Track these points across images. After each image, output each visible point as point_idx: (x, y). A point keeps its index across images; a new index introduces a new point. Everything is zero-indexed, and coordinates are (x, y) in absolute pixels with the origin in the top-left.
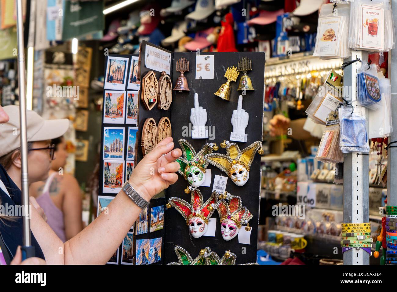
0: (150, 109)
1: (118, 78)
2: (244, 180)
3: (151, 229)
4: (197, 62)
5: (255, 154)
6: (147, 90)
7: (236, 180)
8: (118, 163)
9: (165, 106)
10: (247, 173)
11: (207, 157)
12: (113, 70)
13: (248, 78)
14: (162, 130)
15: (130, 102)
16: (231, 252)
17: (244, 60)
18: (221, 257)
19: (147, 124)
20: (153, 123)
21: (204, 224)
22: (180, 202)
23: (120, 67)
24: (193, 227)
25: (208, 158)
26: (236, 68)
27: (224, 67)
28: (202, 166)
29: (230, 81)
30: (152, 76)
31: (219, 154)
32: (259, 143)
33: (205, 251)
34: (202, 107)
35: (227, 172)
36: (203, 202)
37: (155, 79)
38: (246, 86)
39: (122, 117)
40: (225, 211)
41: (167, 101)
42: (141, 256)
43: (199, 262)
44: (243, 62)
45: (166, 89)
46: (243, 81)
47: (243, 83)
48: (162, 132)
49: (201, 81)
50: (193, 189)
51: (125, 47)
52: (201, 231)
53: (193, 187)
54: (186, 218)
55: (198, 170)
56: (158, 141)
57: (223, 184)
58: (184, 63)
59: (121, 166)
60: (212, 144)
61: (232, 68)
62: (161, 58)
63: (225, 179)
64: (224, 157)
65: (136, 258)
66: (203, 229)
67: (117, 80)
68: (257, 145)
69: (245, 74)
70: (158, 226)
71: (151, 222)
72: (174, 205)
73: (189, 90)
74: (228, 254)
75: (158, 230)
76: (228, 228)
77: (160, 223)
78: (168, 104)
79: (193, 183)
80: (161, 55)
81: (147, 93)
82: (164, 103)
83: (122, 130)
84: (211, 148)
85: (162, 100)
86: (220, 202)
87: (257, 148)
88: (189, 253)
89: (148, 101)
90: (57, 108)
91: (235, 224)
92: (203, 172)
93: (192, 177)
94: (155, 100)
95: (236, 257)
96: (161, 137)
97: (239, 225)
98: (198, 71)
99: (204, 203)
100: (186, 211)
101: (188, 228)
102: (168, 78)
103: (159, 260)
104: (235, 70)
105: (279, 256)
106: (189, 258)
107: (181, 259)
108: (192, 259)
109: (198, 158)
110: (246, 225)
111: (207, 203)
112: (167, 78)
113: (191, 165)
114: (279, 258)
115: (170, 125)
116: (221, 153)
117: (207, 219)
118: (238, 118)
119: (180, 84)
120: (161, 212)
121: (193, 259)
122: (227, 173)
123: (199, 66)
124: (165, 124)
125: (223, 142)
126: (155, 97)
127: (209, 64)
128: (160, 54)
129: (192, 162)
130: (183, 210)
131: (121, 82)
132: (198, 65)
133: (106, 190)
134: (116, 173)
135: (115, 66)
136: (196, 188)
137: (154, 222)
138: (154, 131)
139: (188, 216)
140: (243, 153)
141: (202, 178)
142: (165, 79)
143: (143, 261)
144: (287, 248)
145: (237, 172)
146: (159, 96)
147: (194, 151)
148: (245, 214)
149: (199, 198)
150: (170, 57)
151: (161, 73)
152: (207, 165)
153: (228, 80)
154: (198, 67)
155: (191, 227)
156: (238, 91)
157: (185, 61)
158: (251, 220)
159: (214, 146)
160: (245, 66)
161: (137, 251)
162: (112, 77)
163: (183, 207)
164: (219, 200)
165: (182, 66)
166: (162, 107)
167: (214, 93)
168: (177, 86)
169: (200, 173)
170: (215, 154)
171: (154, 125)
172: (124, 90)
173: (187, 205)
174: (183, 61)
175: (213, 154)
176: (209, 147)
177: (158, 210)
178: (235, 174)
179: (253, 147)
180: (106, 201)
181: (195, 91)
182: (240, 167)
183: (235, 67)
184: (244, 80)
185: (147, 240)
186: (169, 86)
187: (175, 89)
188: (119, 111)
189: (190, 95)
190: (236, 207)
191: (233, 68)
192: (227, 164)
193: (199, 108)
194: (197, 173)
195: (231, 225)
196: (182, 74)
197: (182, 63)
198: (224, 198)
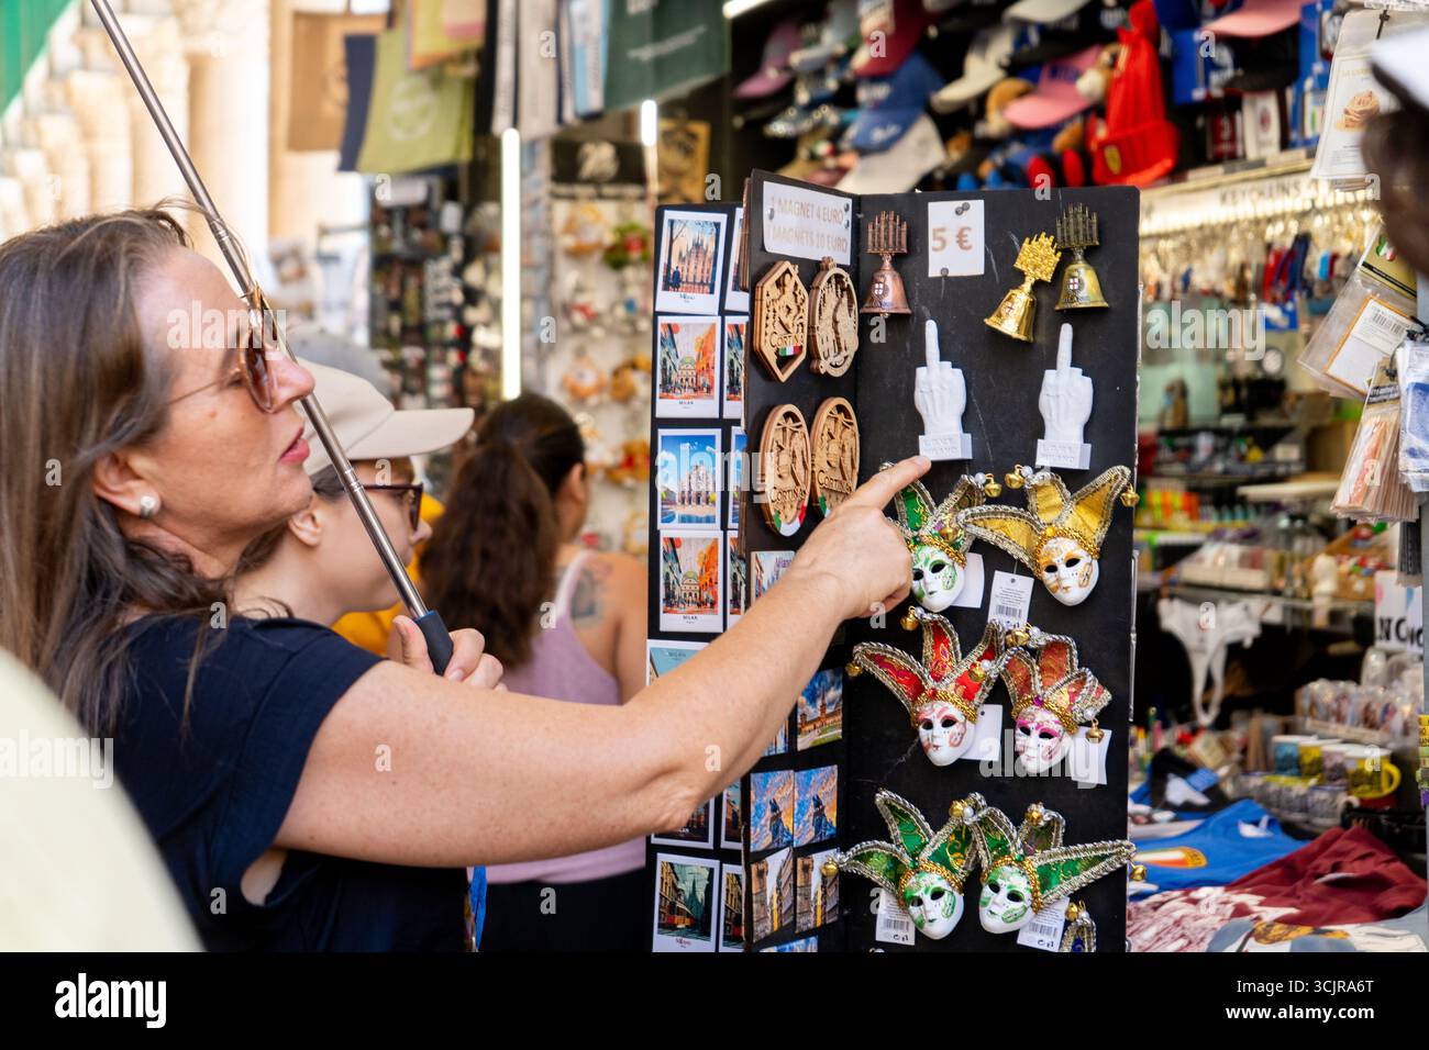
0: (783, 377)
1: (695, 277)
2: (1080, 586)
3: (799, 740)
4: (933, 224)
5: (1112, 505)
6: (771, 320)
7: (1057, 588)
8: (704, 540)
9: (834, 364)
10: (1090, 564)
11: (967, 518)
12: (680, 255)
13: (1086, 269)
14: (826, 437)
15: (734, 350)
16: (1046, 807)
17: (1075, 215)
18: (1017, 823)
19: (775, 423)
20: (795, 419)
21: (964, 724)
22: (889, 656)
23: (702, 241)
24: (930, 731)
25: (970, 520)
26: (1052, 238)
27: (1014, 238)
28: (952, 545)
29: (1033, 280)
30: (788, 276)
31: (1005, 507)
32: (1123, 473)
33: (964, 807)
34: (949, 364)
35: (1030, 561)
36: (960, 655)
37: (796, 285)
38: (1082, 294)
39: (712, 397)
40: (1026, 685)
41: (840, 348)
42: (769, 823)
43: (953, 838)
44: (1071, 221)
45: (836, 310)
46: (1071, 281)
47: (1071, 287)
48: (825, 444)
49: (946, 284)
50: (928, 617)
51: (817, 116)
52: (957, 746)
53: (927, 611)
54: (909, 706)
55: (941, 557)
56: (813, 472)
57: (1020, 600)
58: (891, 227)
59: (713, 549)
60: (981, 477)
61: (1037, 240)
62: (819, 216)
63: (1025, 585)
64: (1020, 517)
65: (752, 829)
66: (962, 738)
67: (694, 283)
68: (1116, 477)
69: (1080, 257)
70: (824, 732)
71: (799, 721)
72: (870, 665)
73: (908, 311)
74: (1035, 815)
75: (823, 742)
76: (1035, 734)
77: (829, 721)
78: (846, 358)
79: (926, 598)
80: (815, 209)
81: (770, 330)
82: (832, 353)
83: (712, 438)
84: (978, 489)
85: (824, 345)
86: (1010, 655)
87: (1118, 487)
88: (922, 813)
89: (777, 353)
90: (597, 332)
91: (1056, 722)
92: (956, 565)
93: (922, 581)
94: (798, 350)
95: (1064, 823)
96: (825, 458)
97: (1070, 725)
98: (935, 249)
99: (963, 658)
100: (909, 684)
101: (916, 733)
102: (841, 276)
103: (832, 835)
104: (1047, 247)
105: (1307, 822)
106: (923, 827)
107: (898, 831)
108: (931, 831)
109: (941, 522)
110: (1088, 724)
111: (973, 657)
112: (838, 277)
113: (920, 542)
114: (1307, 827)
115: (854, 420)
116: (1010, 505)
117: (972, 707)
118: (1058, 396)
119: (881, 292)
120: (832, 689)
121: (935, 831)
122: (1029, 566)
123: (939, 234)
124: (836, 419)
125: (1013, 471)
126: (799, 339)
127: (969, 229)
128: (813, 206)
129: (921, 532)
130: (900, 682)
131: (707, 288)
132: (935, 231)
133: (668, 622)
134: (697, 570)
135: (684, 242)
136: (938, 613)
137: (808, 719)
138: (799, 443)
139: (915, 700)
140: (1077, 504)
141: (953, 582)
142: (833, 281)
143: (774, 838)
144: (1334, 793)
145: (1059, 561)
146: (814, 336)
147: (930, 499)
148: (1084, 691)
149: (946, 643)
150: (847, 210)
151: (818, 263)
152: (968, 543)
153: (1027, 279)
154: (934, 239)
155: (923, 732)
156: (1058, 311)
157: (895, 220)
158: (1103, 710)
159: (988, 482)
160: (1077, 232)
161: (753, 808)
162: (677, 274)
163: (900, 673)
164: (1007, 647)
165: (887, 238)
166: (824, 366)
167: (986, 320)
168: (872, 299)
169: (946, 567)
170: (992, 508)
171: (798, 424)
172: (717, 313)
173: (913, 666)
174: (887, 222)
175: (985, 508)
176: (971, 487)
177: (823, 683)
178: (1052, 569)
179: (1103, 485)
180: (671, 654)
181: (928, 314)
182: (1069, 547)
183: (1048, 236)
184: (1073, 277)
185: (785, 773)
186: (845, 300)
187: (867, 311)
188: (701, 380)
189: (913, 325)
190: (1061, 669)
191: (1043, 238)
192: (1029, 541)
193: (941, 369)
194: (937, 568)
195: (1045, 726)
196: (887, 263)
197: (887, 229)
198: (1020, 642)
